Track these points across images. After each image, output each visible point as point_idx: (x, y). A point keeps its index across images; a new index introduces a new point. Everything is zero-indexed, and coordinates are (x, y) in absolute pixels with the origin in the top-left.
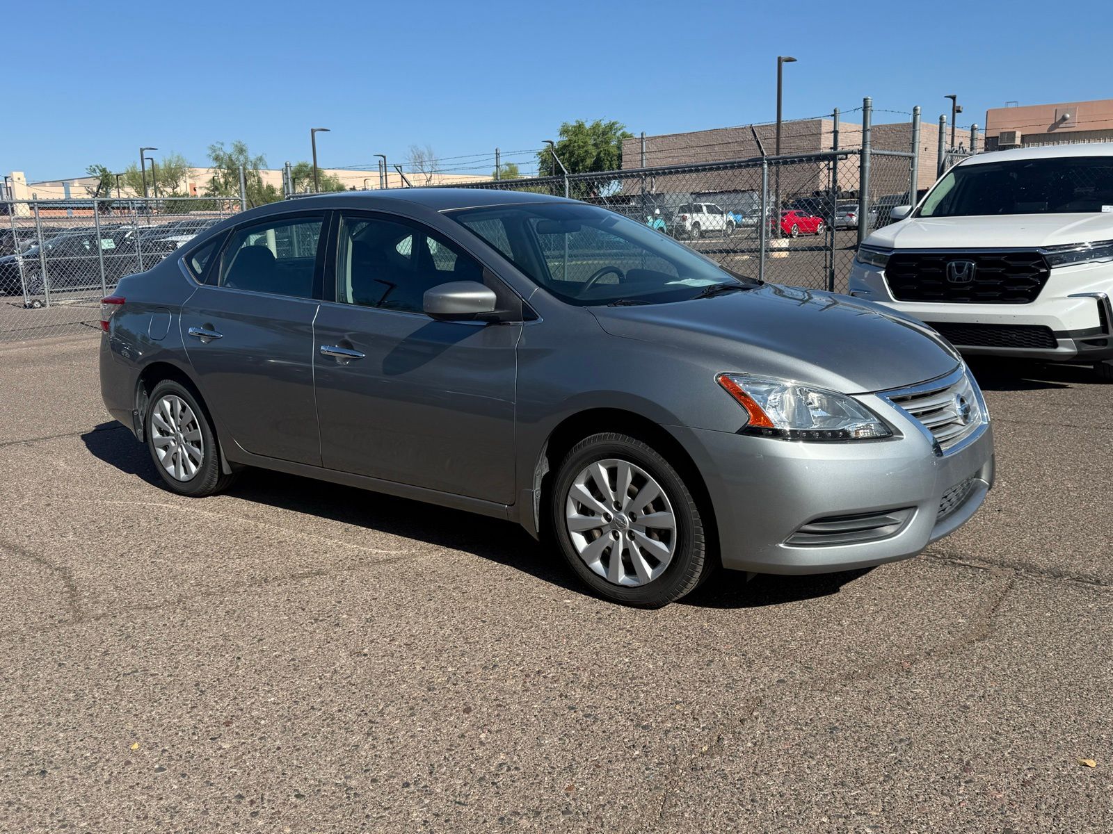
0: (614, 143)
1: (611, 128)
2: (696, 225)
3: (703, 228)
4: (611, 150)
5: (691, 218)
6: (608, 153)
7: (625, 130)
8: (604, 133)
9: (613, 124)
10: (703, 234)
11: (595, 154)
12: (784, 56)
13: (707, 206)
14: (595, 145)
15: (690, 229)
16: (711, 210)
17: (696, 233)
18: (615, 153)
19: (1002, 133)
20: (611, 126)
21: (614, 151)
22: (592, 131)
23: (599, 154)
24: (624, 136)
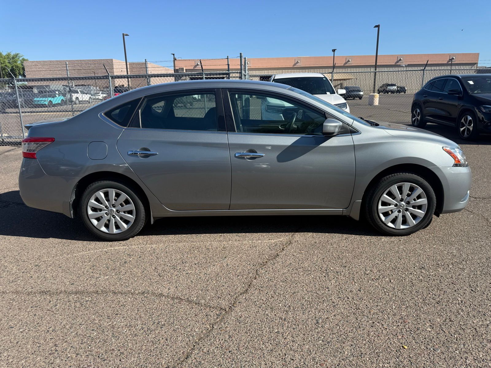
0: (19, 62)
1: (17, 56)
2: (77, 98)
3: (81, 100)
4: (19, 65)
5: (74, 96)
6: (17, 67)
7: (23, 57)
8: (13, 58)
9: (17, 54)
10: (80, 102)
11: (10, 67)
12: (125, 33)
13: (80, 91)
14: (9, 63)
15: (75, 100)
16: (83, 93)
17: (77, 102)
18: (21, 67)
19: (179, 68)
20: (17, 55)
21: (20, 66)
22: (7, 57)
23: (12, 67)
24: (24, 60)
